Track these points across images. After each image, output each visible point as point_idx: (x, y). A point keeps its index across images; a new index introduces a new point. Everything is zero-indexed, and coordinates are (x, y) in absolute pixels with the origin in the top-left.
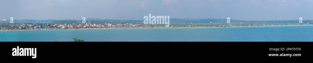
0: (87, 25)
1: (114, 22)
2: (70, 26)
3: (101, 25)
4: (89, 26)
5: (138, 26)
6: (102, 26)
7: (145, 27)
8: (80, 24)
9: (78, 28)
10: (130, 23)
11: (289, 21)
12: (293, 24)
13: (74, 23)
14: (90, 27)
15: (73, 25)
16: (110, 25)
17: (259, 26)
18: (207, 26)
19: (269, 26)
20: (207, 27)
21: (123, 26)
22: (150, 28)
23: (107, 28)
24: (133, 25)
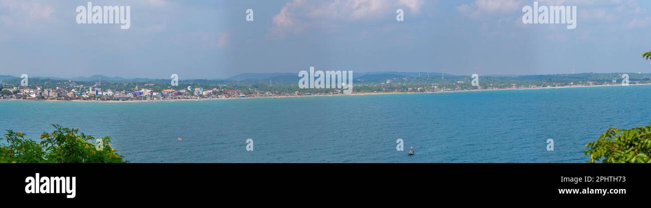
0: (91, 92)
1: (156, 85)
2: (49, 92)
3: (126, 93)
4: (97, 95)
5: (215, 93)
6: (128, 96)
7: (233, 96)
8: (73, 90)
9: (68, 97)
10: (195, 86)
11: (572, 75)
12: (579, 84)
13: (59, 86)
14: (99, 97)
15: (57, 91)
16: (146, 92)
17: (501, 88)
18: (379, 90)
19: (524, 89)
20: (380, 93)
21: (180, 94)
22: (243, 98)
23: (140, 100)
24: (204, 92)
